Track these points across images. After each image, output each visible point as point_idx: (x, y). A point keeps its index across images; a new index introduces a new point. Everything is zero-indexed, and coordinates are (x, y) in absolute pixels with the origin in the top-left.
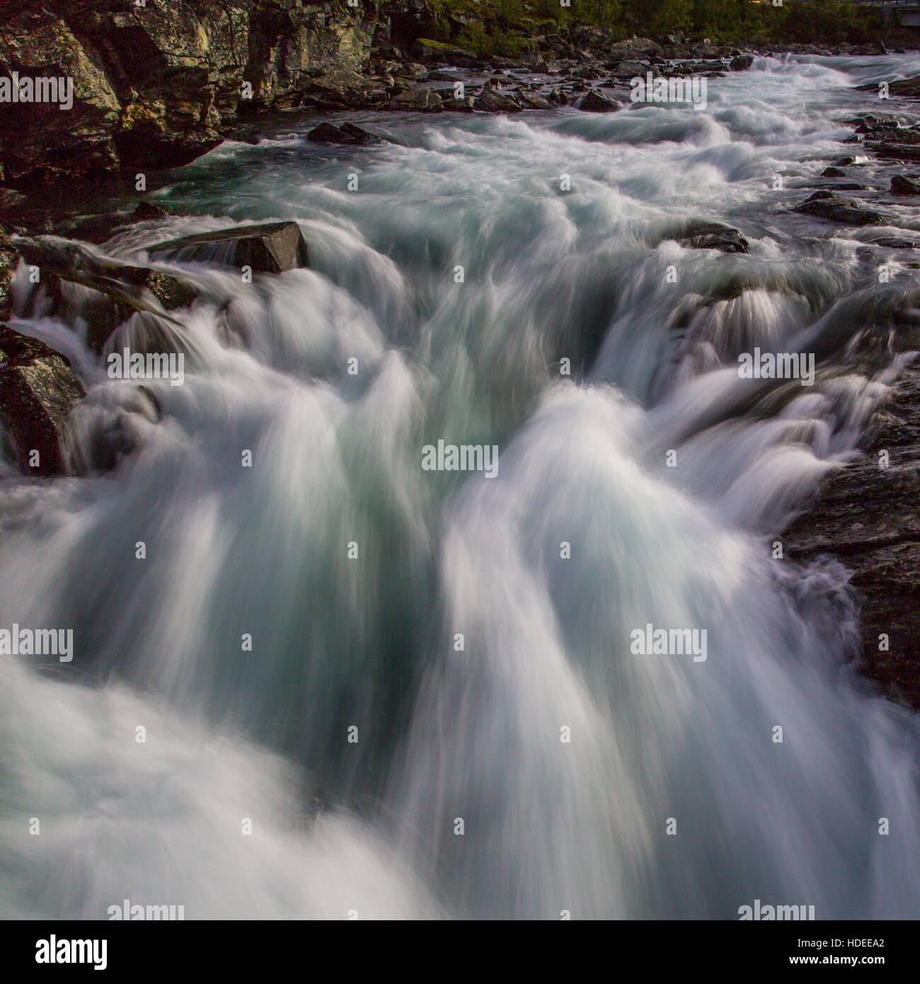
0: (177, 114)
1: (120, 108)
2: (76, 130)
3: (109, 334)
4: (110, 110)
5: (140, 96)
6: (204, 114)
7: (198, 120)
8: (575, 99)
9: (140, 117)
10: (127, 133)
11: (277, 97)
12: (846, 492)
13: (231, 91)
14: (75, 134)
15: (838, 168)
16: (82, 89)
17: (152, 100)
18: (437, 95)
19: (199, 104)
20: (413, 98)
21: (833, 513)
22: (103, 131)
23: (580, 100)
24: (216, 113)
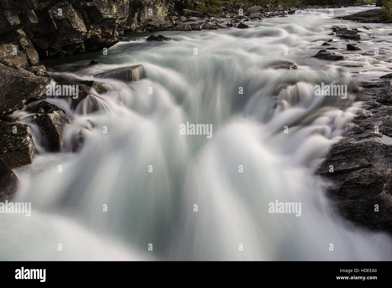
0: (105, 33)
1: (87, 31)
2: (72, 39)
3: (79, 103)
4: (83, 32)
5: (93, 27)
6: (113, 33)
7: (112, 34)
8: (236, 25)
9: (93, 34)
10: (89, 39)
11: (137, 28)
12: (339, 151)
13: (122, 26)
14: (72, 40)
15: (327, 43)
16: (75, 26)
17: (97, 29)
18: (189, 25)
19: (112, 30)
20: (182, 27)
21: (334, 159)
22: (81, 39)
23: (237, 25)
24: (117, 32)
